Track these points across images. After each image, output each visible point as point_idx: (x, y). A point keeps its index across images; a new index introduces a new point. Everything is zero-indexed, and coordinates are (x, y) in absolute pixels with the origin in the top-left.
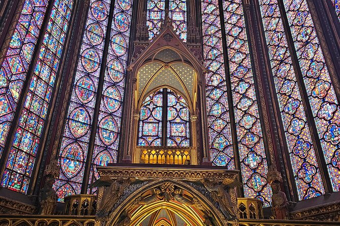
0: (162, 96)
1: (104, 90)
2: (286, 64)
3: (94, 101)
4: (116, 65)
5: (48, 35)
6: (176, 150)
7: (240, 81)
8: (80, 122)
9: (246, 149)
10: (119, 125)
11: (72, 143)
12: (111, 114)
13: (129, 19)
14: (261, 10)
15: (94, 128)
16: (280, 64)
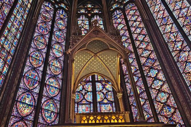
0: (91, 84)
1: (46, 80)
2: (185, 51)
3: (38, 87)
4: (55, 63)
5: (4, 38)
6: (111, 115)
7: (150, 69)
8: (26, 104)
9: (165, 119)
10: (58, 107)
11: (19, 121)
12: (52, 98)
13: (65, 35)
14: (157, 22)
15: (38, 109)
16: (179, 53)
